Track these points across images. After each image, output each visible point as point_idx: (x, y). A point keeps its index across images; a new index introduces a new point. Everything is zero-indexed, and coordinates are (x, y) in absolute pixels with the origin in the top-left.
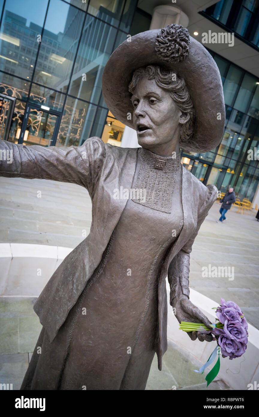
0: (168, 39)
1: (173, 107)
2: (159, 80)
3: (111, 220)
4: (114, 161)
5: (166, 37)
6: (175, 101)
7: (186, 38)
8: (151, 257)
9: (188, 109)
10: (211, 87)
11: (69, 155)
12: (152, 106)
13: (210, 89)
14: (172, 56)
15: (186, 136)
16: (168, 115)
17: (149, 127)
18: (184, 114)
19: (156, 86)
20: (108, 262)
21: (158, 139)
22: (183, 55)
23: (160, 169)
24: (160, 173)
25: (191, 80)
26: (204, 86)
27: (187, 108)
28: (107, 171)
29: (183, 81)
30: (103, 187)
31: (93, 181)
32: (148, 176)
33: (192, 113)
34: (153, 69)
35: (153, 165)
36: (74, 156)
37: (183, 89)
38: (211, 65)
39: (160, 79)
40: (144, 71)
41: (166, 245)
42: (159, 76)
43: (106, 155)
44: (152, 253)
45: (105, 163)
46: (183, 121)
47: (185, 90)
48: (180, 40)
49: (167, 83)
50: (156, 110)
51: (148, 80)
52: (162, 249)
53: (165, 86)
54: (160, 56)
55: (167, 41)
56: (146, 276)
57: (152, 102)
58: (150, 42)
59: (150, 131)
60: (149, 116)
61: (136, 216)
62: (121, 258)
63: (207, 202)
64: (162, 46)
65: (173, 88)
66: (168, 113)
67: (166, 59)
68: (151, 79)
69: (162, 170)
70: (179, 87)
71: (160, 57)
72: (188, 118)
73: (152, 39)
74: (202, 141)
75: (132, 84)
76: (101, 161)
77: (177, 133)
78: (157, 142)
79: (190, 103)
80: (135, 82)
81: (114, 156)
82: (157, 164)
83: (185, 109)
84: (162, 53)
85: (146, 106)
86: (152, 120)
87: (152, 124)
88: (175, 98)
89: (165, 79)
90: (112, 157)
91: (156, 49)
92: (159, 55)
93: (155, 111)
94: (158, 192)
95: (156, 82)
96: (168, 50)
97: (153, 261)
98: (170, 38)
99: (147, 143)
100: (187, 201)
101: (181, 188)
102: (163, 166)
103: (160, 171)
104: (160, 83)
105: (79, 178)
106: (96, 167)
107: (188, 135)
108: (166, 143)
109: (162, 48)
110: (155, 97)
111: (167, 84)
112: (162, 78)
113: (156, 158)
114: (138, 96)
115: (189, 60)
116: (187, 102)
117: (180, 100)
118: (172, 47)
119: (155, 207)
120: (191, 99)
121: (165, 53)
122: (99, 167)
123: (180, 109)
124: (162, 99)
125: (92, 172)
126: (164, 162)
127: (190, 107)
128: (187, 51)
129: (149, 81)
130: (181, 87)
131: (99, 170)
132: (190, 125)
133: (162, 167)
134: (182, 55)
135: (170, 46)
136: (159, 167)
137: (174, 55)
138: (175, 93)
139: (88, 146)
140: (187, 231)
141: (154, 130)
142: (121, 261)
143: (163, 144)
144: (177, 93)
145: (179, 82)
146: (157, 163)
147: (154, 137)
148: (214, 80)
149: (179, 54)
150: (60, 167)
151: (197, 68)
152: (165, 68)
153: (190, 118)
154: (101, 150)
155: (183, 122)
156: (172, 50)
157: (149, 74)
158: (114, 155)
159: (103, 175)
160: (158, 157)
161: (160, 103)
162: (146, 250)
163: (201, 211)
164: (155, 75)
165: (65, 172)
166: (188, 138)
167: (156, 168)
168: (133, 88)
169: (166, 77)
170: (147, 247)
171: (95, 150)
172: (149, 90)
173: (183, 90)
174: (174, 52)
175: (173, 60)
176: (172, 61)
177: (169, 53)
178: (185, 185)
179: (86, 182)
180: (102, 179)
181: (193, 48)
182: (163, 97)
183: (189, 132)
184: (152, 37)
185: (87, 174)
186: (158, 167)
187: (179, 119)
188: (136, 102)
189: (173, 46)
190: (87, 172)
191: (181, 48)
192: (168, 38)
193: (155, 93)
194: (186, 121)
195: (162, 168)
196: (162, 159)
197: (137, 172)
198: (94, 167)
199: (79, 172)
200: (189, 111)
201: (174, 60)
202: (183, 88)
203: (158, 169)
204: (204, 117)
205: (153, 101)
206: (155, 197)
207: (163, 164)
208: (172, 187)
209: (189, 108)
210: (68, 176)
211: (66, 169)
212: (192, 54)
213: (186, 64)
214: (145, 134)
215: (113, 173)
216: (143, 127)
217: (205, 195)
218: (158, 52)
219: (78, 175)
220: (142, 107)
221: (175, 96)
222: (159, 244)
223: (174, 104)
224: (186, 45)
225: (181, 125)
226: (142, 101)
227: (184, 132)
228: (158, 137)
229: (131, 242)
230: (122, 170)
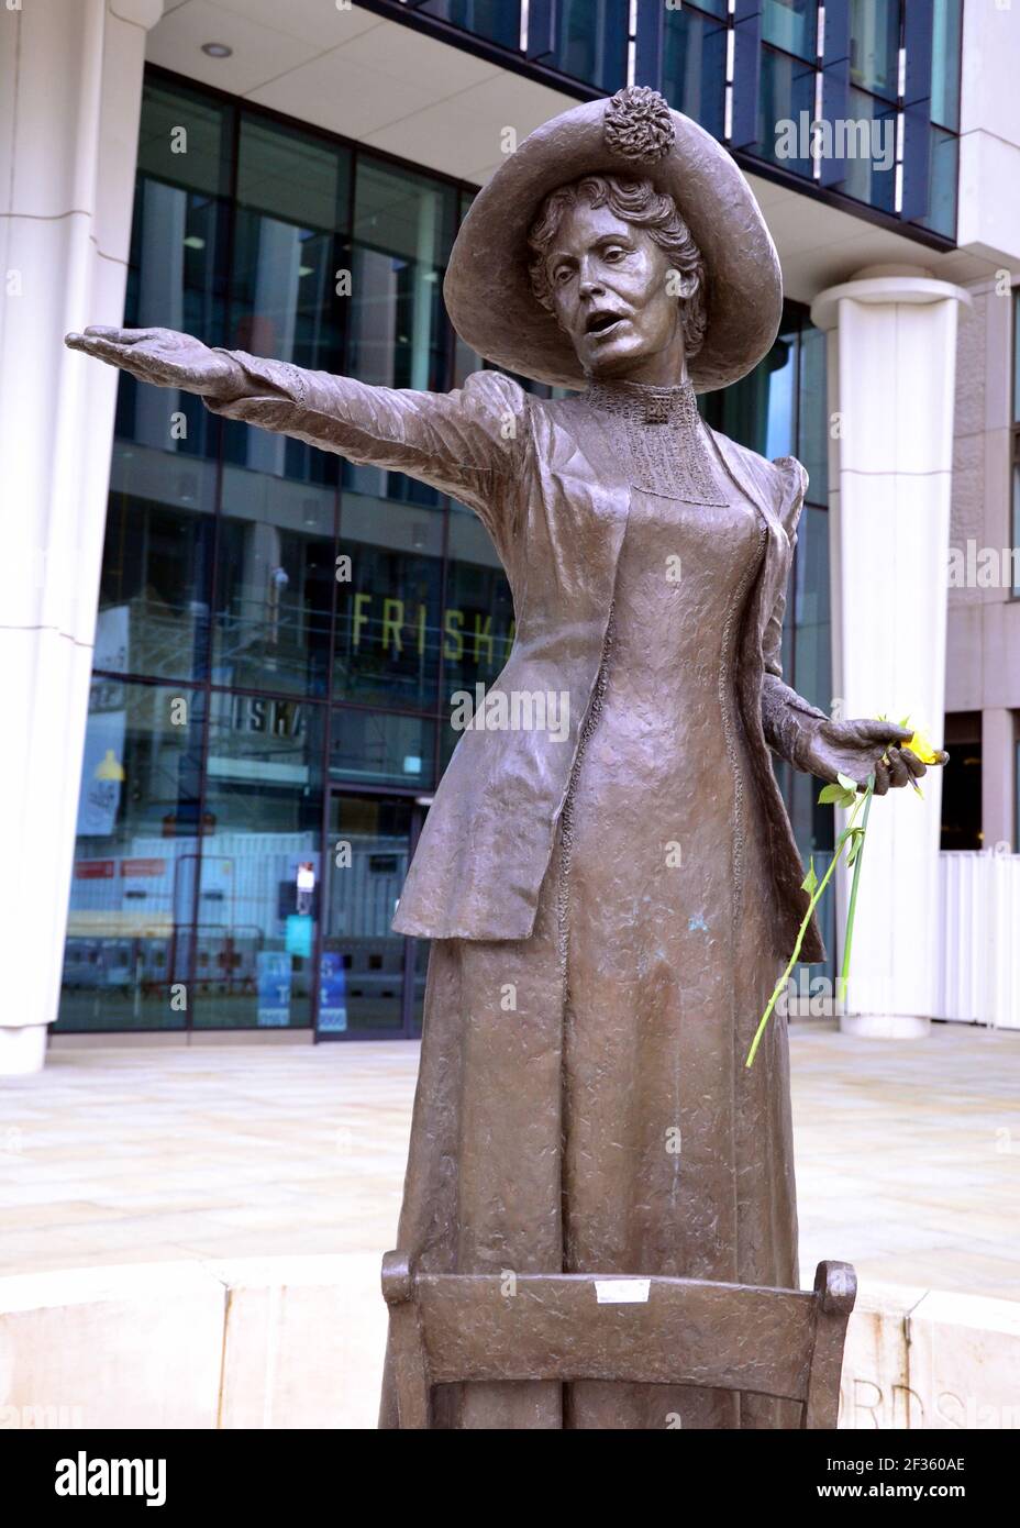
0: (633, 118)
1: (658, 260)
2: (619, 204)
4: (550, 420)
5: (626, 113)
6: (663, 248)
8: (714, 634)
9: (690, 262)
10: (735, 202)
12: (612, 266)
13: (735, 206)
14: (648, 148)
15: (696, 332)
17: (623, 314)
18: (686, 276)
19: (613, 220)
21: (647, 339)
23: (661, 421)
24: (663, 430)
25: (689, 195)
26: (720, 201)
27: (690, 258)
28: (546, 440)
29: (672, 200)
33: (701, 270)
34: (601, 183)
35: (640, 416)
39: (622, 203)
40: (575, 192)
45: (533, 423)
46: (687, 291)
47: (678, 219)
48: (656, 116)
49: (639, 208)
51: (591, 209)
52: (734, 606)
53: (637, 217)
54: (619, 152)
55: (632, 122)
57: (612, 258)
58: (593, 128)
59: (624, 324)
60: (614, 290)
61: (657, 524)
64: (623, 131)
65: (654, 218)
67: (635, 157)
68: (598, 208)
69: (666, 423)
70: (666, 214)
71: (619, 156)
72: (696, 283)
73: (595, 120)
75: (546, 227)
77: (679, 322)
78: (646, 348)
79: (693, 246)
82: (651, 409)
83: (686, 264)
84: (624, 145)
85: (601, 268)
86: (625, 297)
87: (627, 306)
88: (660, 240)
89: (635, 200)
91: (609, 141)
92: (616, 152)
93: (627, 276)
95: (613, 213)
96: (636, 138)
97: (721, 645)
98: (637, 115)
101: (722, 463)
102: (666, 411)
103: (663, 427)
104: (623, 211)
106: (522, 432)
109: (623, 136)
110: (622, 246)
111: (638, 211)
112: (626, 201)
113: (646, 393)
114: (570, 252)
116: (687, 245)
117: (671, 242)
118: (644, 131)
119: (692, 499)
120: (693, 238)
122: (526, 433)
123: (676, 264)
124: (635, 245)
125: (515, 448)
126: (667, 400)
127: (695, 256)
129: (593, 212)
130: (670, 213)
131: (526, 440)
132: (702, 303)
133: (666, 414)
134: (666, 145)
135: (639, 129)
136: (659, 414)
137: (652, 147)
138: (659, 228)
141: (634, 320)
144: (664, 228)
145: (663, 202)
146: (653, 407)
147: (637, 337)
148: (736, 186)
149: (660, 143)
152: (629, 175)
153: (700, 285)
155: (687, 293)
156: (644, 138)
157: (592, 197)
159: (541, 452)
160: (649, 388)
161: (632, 255)
162: (699, 611)
164: (608, 195)
167: (650, 422)
168: (550, 237)
170: (701, 604)
172: (602, 233)
173: (675, 218)
174: (650, 140)
177: (639, 143)
180: (543, 460)
182: (635, 242)
183: (701, 321)
184: (595, 117)
186: (655, 417)
188: (564, 269)
189: (645, 129)
192: (632, 115)
193: (618, 235)
194: (693, 292)
195: (666, 416)
196: (661, 393)
199: (494, 445)
200: (694, 265)
202: (673, 215)
203: (655, 422)
204: (734, 271)
205: (614, 254)
207: (667, 405)
208: (704, 459)
209: (691, 255)
212: (682, 140)
213: (672, 163)
214: (613, 333)
215: (559, 445)
216: (603, 318)
218: (613, 145)
219: (492, 455)
220: (591, 273)
221: (659, 236)
223: (662, 253)
225: (682, 302)
226: (587, 258)
227: (690, 323)
228: (645, 334)
229: (659, 599)
230: (576, 436)
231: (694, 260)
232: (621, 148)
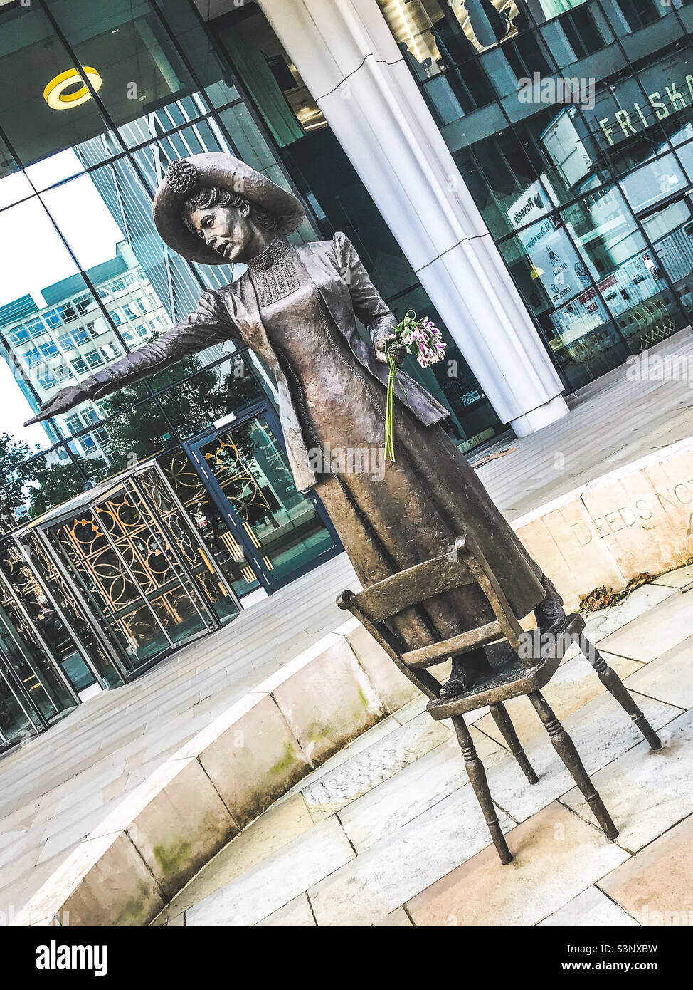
1: (227, 212)
3: (261, 336)
4: (232, 296)
6: (224, 207)
12: (214, 227)
14: (187, 184)
17: (226, 243)
18: (243, 208)
19: (202, 211)
23: (270, 265)
28: (231, 306)
30: (238, 321)
32: (265, 280)
33: (246, 201)
35: (263, 268)
36: (195, 317)
40: (186, 210)
42: (196, 203)
43: (221, 295)
45: (224, 303)
46: (247, 214)
50: (218, 227)
55: (175, 180)
56: (336, 357)
57: (211, 225)
59: (230, 245)
60: (218, 236)
62: (301, 360)
65: (212, 200)
66: (228, 220)
67: (186, 190)
68: (194, 211)
69: (272, 264)
75: (188, 226)
76: (220, 303)
77: (252, 224)
78: (242, 248)
80: (189, 223)
82: (263, 264)
85: (210, 231)
86: (222, 237)
87: (225, 239)
90: (227, 293)
99: (240, 254)
103: (272, 267)
104: (202, 206)
106: (220, 311)
107: (265, 218)
108: (250, 241)
110: (209, 219)
113: (258, 260)
114: (199, 232)
117: (226, 202)
118: (181, 180)
122: (222, 310)
123: (234, 207)
124: (214, 215)
125: (221, 318)
126: (266, 257)
128: (193, 171)
131: (224, 312)
132: (256, 210)
133: (269, 261)
134: (193, 177)
135: (179, 180)
137: (188, 182)
141: (231, 242)
143: (249, 244)
144: (220, 200)
147: (236, 246)
149: (190, 178)
150: (193, 333)
152: (195, 193)
153: (250, 205)
154: (212, 296)
160: (258, 257)
161: (216, 219)
167: (267, 268)
168: (192, 230)
174: (186, 181)
175: (191, 185)
178: (304, 257)
180: (232, 315)
182: (213, 213)
185: (217, 322)
186: (266, 265)
187: (242, 215)
188: (202, 237)
191: (187, 174)
193: (206, 216)
194: (248, 211)
195: (270, 263)
197: (255, 286)
198: (219, 313)
199: (209, 326)
200: (242, 202)
205: (210, 223)
208: (291, 268)
210: (204, 335)
217: (331, 248)
220: (208, 235)
221: (221, 204)
225: (247, 217)
226: (204, 231)
227: (260, 219)
228: (239, 243)
229: (294, 340)
230: (242, 295)
231: (240, 201)
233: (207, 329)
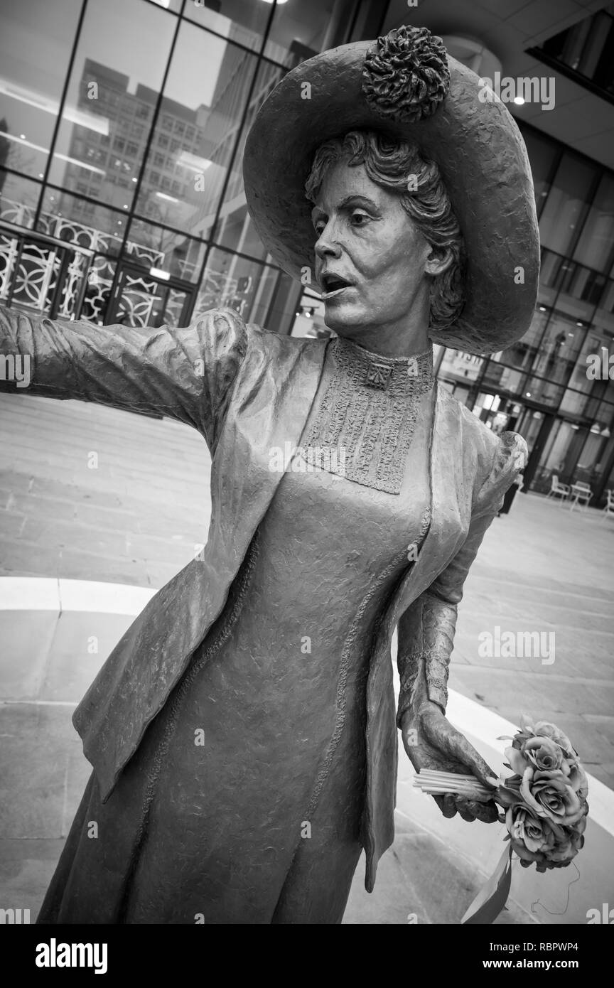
0: (393, 63)
1: (409, 232)
2: (375, 165)
3: (250, 505)
4: (267, 366)
5: (387, 56)
6: (414, 218)
7: (439, 60)
8: (349, 603)
9: (446, 238)
10: (500, 180)
11: (153, 347)
12: (358, 230)
13: (500, 185)
14: (403, 102)
15: (446, 307)
16: (396, 252)
17: (351, 281)
18: (438, 252)
19: (367, 182)
20: (244, 609)
21: (372, 311)
22: (429, 100)
23: (378, 387)
24: (379, 396)
25: (453, 165)
26: (484, 179)
27: (446, 234)
28: (247, 388)
29: (434, 167)
30: (235, 426)
31: (213, 412)
32: (347, 404)
33: (457, 248)
34: (360, 139)
35: (361, 378)
36: (168, 349)
37: (433, 189)
38: (503, 126)
39: (377, 164)
40: (339, 147)
41: (386, 573)
42: (374, 157)
43: (248, 349)
44: (352, 591)
45: (243, 368)
46: (435, 268)
47: (438, 191)
48: (423, 64)
49: (394, 172)
50: (367, 239)
51: (349, 166)
52: (377, 583)
53: (391, 181)
54: (373, 104)
55: (390, 67)
56: (337, 650)
57: (357, 222)
58: (350, 71)
59: (351, 291)
60: (350, 255)
61: (311, 499)
62: (275, 602)
63: (497, 473)
64: (379, 78)
66: (394, 247)
67: (388, 111)
68: (354, 165)
69: (383, 389)
70: (422, 183)
71: (375, 108)
72: (449, 260)
73: (353, 63)
74: (485, 321)
75: (311, 178)
76: (234, 364)
77: (421, 296)
78: (368, 319)
79: (451, 222)
80: (320, 175)
81: (265, 355)
82: (371, 375)
83: (440, 239)
84: (378, 96)
85: (345, 230)
86: (356, 264)
87: (356, 274)
88: (414, 211)
89: (390, 162)
90: (262, 355)
91: (365, 89)
92: (371, 104)
93: (364, 242)
94: (370, 442)
95: (367, 172)
96: (392, 88)
97: (355, 613)
98: (397, 60)
99: (345, 322)
100: (445, 467)
101: (430, 437)
102: (385, 379)
103: (378, 393)
104: (377, 173)
105: (179, 402)
106: (221, 376)
107: (448, 305)
108: (391, 322)
109: (377, 84)
110: (364, 208)
111: (394, 175)
112: (381, 162)
113: (368, 359)
114: (326, 208)
115: (447, 113)
116: (444, 220)
117: (425, 214)
118: (401, 80)
119: (361, 478)
120: (454, 213)
121: (384, 96)
122: (227, 378)
123: (428, 237)
124: (382, 212)
125: (212, 389)
126: (387, 370)
127: (452, 233)
128: (440, 91)
129: (351, 170)
130: (430, 183)
131: (228, 384)
132: (453, 280)
133: (384, 382)
134: (427, 101)
135: (397, 78)
136: (377, 381)
137: (408, 101)
138: (413, 197)
139: (204, 326)
140: (441, 542)
141: (360, 288)
142: (278, 608)
143: (384, 323)
144: (420, 199)
145: (423, 170)
146: (372, 373)
147: (361, 306)
148: (508, 163)
149: (420, 97)
150: (131, 374)
151: (467, 134)
152: (388, 136)
153: (454, 262)
154: (233, 338)
155: (436, 270)
156: (401, 90)
157: (351, 153)
158: (267, 350)
159: (237, 398)
160: (373, 356)
161: (378, 222)
162: (336, 583)
163: (482, 495)
164: (365, 153)
165: (142, 386)
166: (451, 312)
167: (368, 386)
168: (314, 189)
169: (390, 158)
170: (339, 576)
171: (219, 337)
172: (350, 192)
173: (435, 189)
174: (407, 93)
175: (406, 113)
176: (404, 117)
177: (394, 95)
178: (441, 427)
179: (197, 415)
180: (235, 406)
181: (457, 83)
182: (383, 208)
183: (453, 298)
184: (355, 59)
185: (197, 393)
186: (373, 381)
187: (424, 263)
189: (403, 78)
190: (198, 388)
191: (423, 82)
192: (392, 58)
193: (364, 199)
194: (441, 269)
195: (383, 384)
196: (382, 363)
197: (321, 393)
198: (216, 379)
199: (177, 387)
200: (450, 242)
201: (409, 113)
202: (434, 185)
203: (373, 387)
204: (484, 256)
205: (359, 218)
206: (362, 454)
207: (386, 374)
208: (408, 431)
209: (449, 235)
210: (151, 395)
211: (145, 379)
212: (455, 100)
213: (438, 125)
214: (339, 298)
215: (261, 393)
216: (334, 281)
217: (493, 455)
218: (369, 94)
219: (176, 396)
220: (333, 233)
221: (413, 206)
222: (369, 571)
223: (413, 225)
224: (438, 75)
225: (430, 279)
226: (334, 218)
227: (440, 298)
228: (372, 306)
229: (299, 564)
230: (285, 387)
231: (449, 237)
232: (374, 99)
233: (166, 387)
